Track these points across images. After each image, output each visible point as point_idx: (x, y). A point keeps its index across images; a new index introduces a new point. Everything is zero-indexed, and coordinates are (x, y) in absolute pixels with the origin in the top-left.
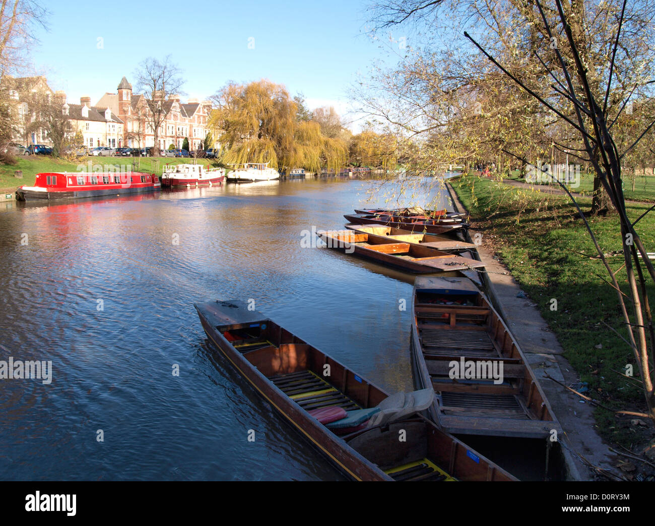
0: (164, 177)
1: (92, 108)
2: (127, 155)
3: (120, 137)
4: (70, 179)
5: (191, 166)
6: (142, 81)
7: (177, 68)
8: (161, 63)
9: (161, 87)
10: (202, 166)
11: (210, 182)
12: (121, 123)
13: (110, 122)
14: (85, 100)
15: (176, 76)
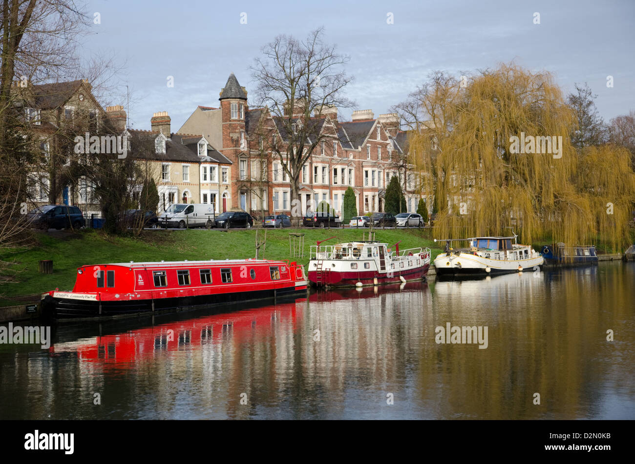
0: (313, 268)
1: (173, 137)
3: (224, 191)
4: (140, 276)
5: (364, 246)
6: (268, 83)
8: (304, 47)
9: (303, 93)
10: (386, 246)
11: (402, 278)
12: (228, 164)
13: (206, 162)
14: (161, 122)
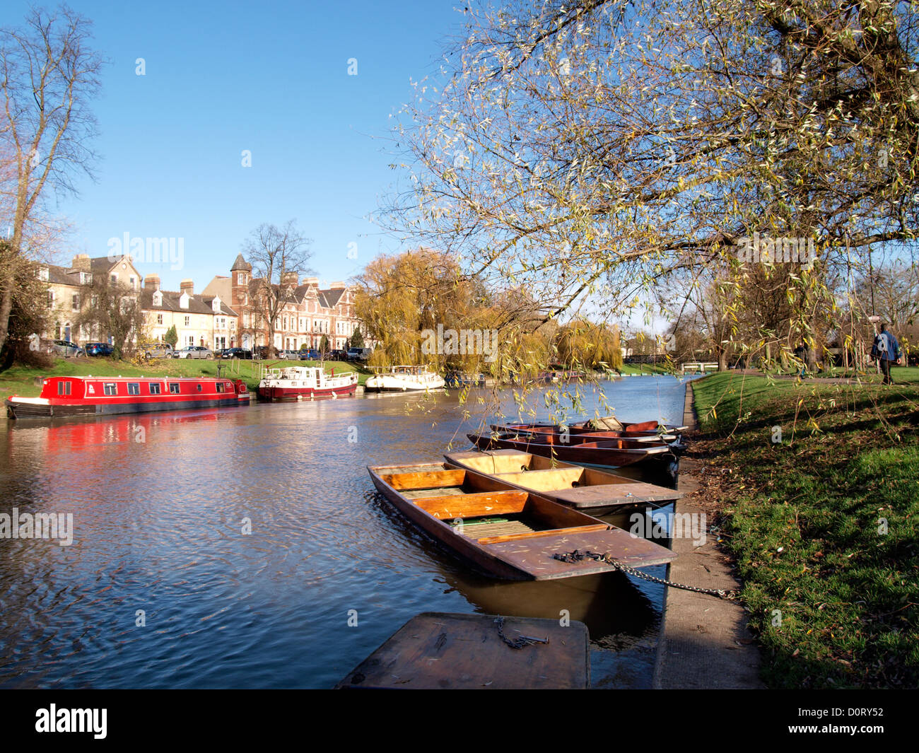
0: (262, 385)
1: (195, 296)
2: (229, 357)
3: (233, 335)
4: (91, 386)
5: (304, 370)
6: (254, 256)
7: (303, 237)
8: (281, 231)
10: (321, 370)
11: (333, 393)
12: (235, 316)
13: (218, 314)
14: (186, 286)
15: (301, 248)
